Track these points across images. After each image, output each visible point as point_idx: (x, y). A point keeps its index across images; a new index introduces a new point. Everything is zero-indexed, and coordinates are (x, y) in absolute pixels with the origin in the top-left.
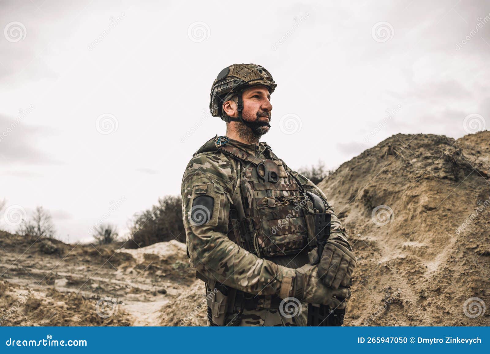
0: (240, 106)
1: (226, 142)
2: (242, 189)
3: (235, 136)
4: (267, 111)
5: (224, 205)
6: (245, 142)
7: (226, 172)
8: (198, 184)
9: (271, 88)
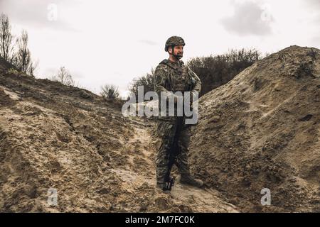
0: (173, 50)
1: (168, 61)
2: (170, 75)
3: (171, 60)
4: (182, 53)
5: (164, 79)
6: (174, 61)
7: (166, 70)
8: (158, 73)
9: (184, 45)
